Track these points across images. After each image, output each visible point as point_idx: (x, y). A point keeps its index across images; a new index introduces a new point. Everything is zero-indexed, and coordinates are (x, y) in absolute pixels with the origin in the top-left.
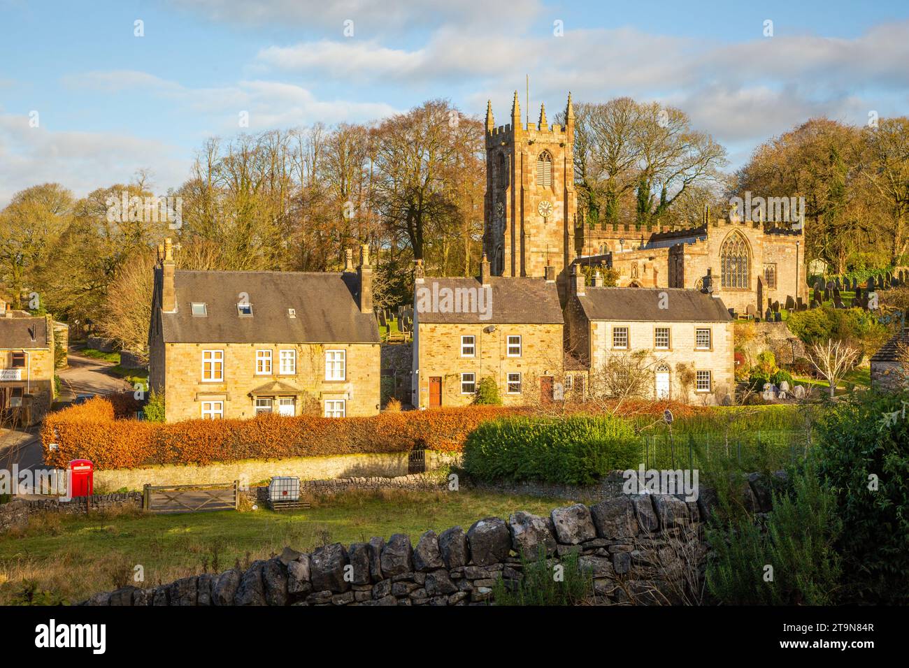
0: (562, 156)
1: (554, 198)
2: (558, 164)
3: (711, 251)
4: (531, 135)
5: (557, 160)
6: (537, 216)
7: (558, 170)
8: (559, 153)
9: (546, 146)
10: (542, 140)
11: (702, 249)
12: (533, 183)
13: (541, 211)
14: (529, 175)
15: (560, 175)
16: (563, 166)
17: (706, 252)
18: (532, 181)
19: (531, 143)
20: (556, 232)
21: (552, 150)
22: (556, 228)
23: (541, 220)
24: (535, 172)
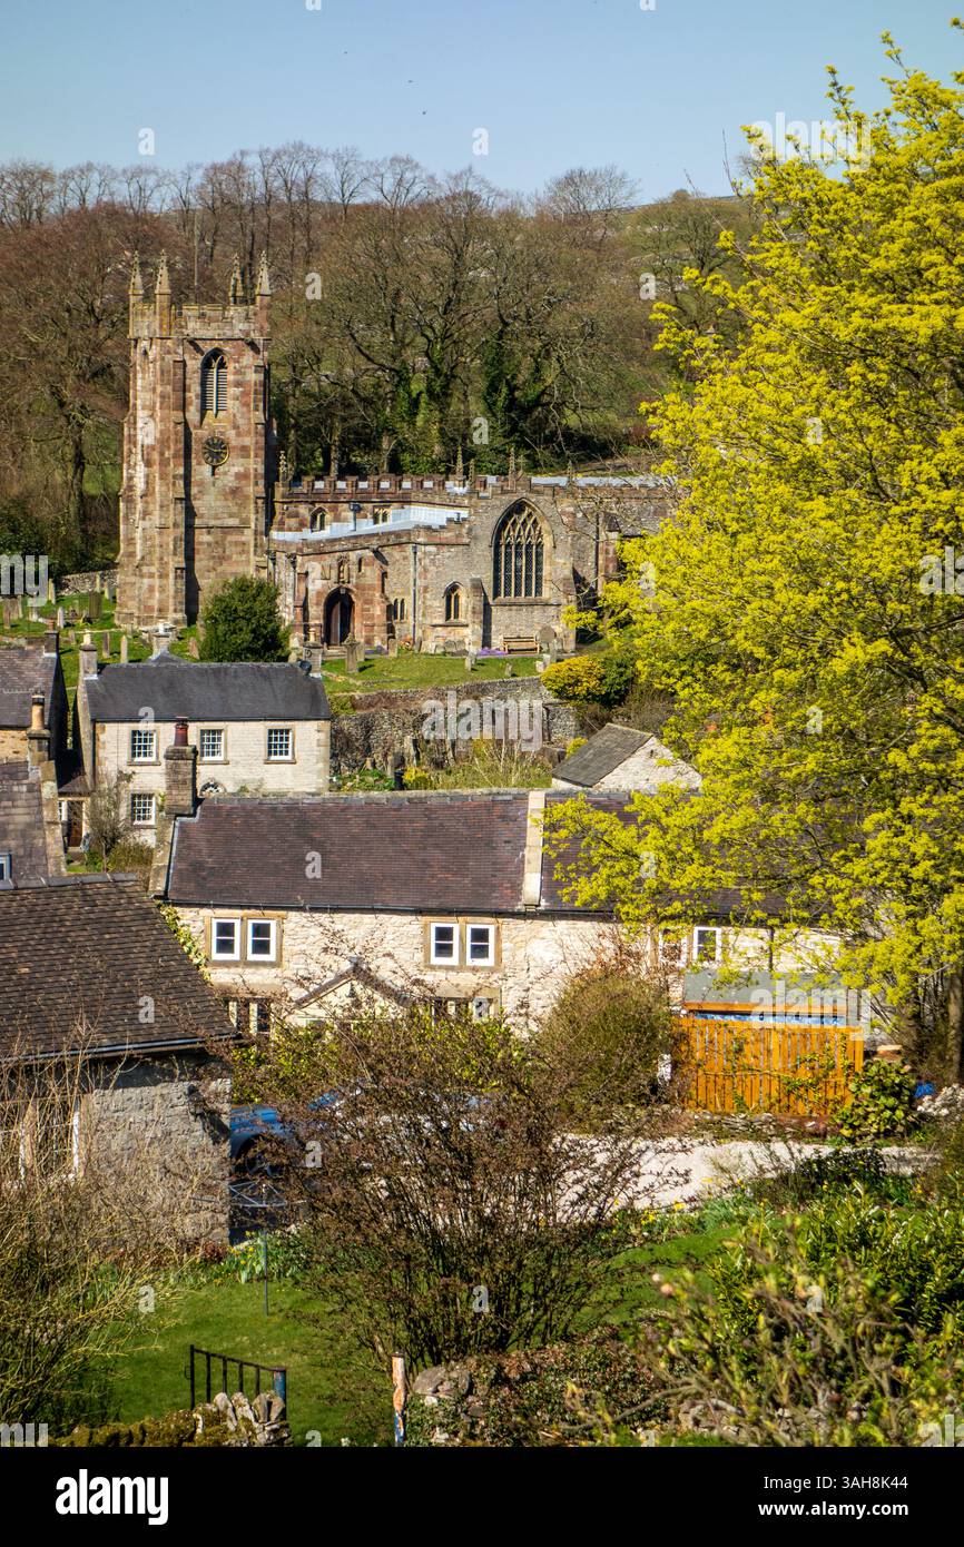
0: (247, 361)
1: (231, 434)
2: (239, 372)
3: (476, 538)
4: (191, 325)
5: (237, 367)
6: (199, 464)
7: (240, 384)
8: (241, 355)
9: (216, 344)
10: (209, 334)
11: (458, 536)
12: (193, 409)
13: (206, 456)
14: (185, 395)
15: (243, 393)
16: (249, 377)
17: (466, 540)
18: (192, 404)
19: (188, 340)
20: (234, 492)
21: (229, 349)
22: (235, 485)
23: (208, 471)
24: (196, 389)
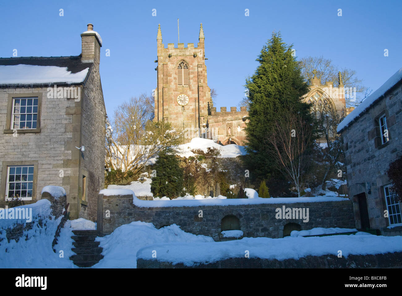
0: (196, 63)
1: (190, 93)
2: (192, 68)
5: (191, 66)
6: (176, 105)
7: (193, 73)
8: (193, 62)
9: (183, 58)
10: (179, 54)
12: (173, 83)
13: (179, 102)
14: (169, 78)
15: (194, 77)
16: (196, 70)
18: (172, 82)
19: (170, 56)
20: (192, 116)
21: (187, 60)
22: (192, 113)
23: (180, 108)
24: (174, 75)
